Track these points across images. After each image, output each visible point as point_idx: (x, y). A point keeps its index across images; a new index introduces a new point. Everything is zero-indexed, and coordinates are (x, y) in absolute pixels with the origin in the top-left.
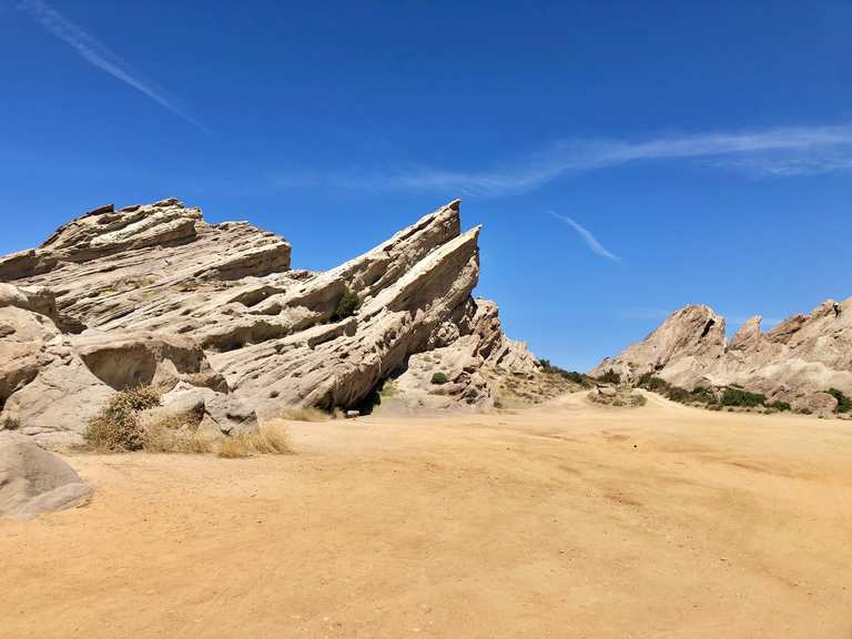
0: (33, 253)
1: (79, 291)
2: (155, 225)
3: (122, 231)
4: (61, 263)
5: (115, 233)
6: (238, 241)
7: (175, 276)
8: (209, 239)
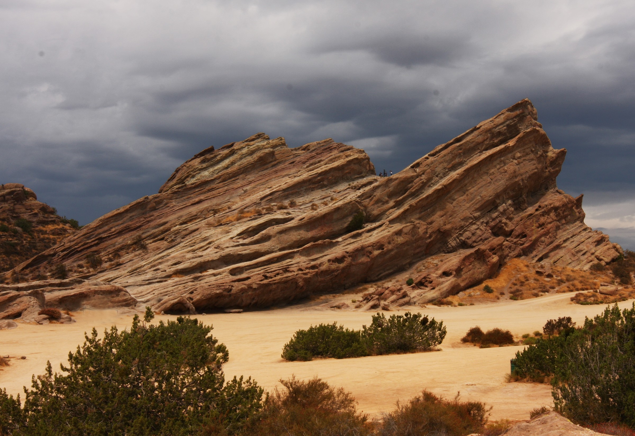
0: (147, 198)
1: (173, 222)
2: (241, 159)
3: (216, 168)
4: (165, 201)
5: (211, 170)
6: (311, 161)
7: (245, 202)
8: (287, 163)
